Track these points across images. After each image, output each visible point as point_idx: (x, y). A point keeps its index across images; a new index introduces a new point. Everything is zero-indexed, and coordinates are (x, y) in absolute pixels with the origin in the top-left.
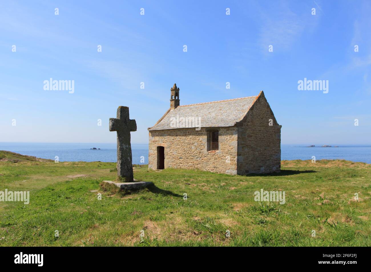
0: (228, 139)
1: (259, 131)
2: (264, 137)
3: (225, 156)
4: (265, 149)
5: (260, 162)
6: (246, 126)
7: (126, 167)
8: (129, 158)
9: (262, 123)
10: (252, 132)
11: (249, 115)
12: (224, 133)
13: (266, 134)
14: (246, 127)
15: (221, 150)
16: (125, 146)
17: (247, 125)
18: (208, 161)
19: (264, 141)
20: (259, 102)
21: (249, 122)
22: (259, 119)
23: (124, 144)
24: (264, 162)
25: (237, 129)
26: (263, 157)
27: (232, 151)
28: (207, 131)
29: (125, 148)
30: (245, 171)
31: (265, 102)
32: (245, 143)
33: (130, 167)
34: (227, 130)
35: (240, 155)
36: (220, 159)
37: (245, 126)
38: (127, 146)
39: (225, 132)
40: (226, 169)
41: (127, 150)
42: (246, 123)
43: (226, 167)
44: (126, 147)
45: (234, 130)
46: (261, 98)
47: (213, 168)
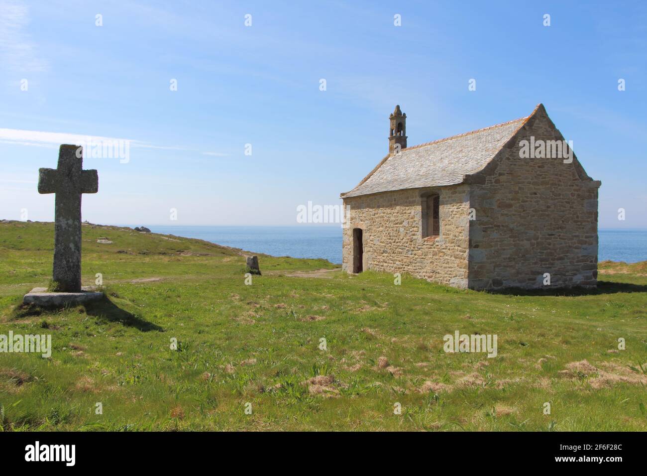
0: (454, 213)
1: (531, 194)
2: (548, 207)
3: (449, 247)
4: (549, 235)
5: (535, 263)
6: (494, 184)
7: (65, 262)
8: (72, 246)
9: (541, 175)
10: (511, 197)
11: (501, 159)
12: (447, 199)
13: (552, 199)
14: (493, 186)
15: (444, 235)
16: (66, 222)
17: (497, 181)
18: (422, 258)
19: (548, 215)
20: (532, 129)
21: (500, 174)
22: (531, 166)
23: (63, 218)
24: (547, 263)
25: (469, 189)
26: (545, 251)
27: (460, 238)
28: (422, 196)
29: (64, 226)
30: (491, 282)
31: (549, 129)
32: (492, 220)
33: (72, 262)
34: (453, 193)
35: (477, 246)
36: (441, 254)
37: (492, 183)
38: (70, 222)
39: (449, 197)
40: (450, 276)
41: (70, 229)
42: (493, 177)
43: (451, 271)
44: (67, 224)
45: (464, 192)
46: (537, 121)
47: (431, 274)
